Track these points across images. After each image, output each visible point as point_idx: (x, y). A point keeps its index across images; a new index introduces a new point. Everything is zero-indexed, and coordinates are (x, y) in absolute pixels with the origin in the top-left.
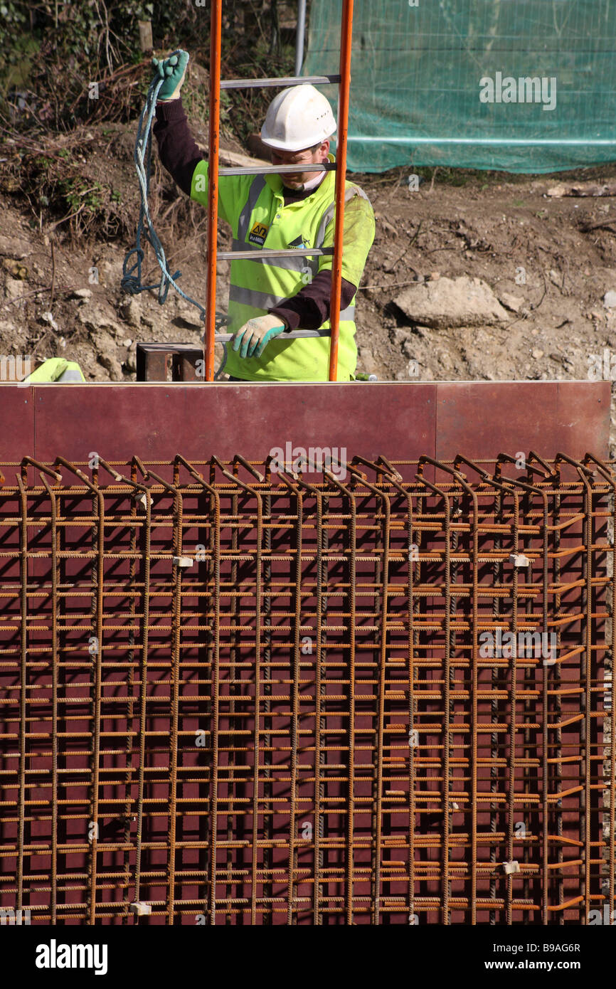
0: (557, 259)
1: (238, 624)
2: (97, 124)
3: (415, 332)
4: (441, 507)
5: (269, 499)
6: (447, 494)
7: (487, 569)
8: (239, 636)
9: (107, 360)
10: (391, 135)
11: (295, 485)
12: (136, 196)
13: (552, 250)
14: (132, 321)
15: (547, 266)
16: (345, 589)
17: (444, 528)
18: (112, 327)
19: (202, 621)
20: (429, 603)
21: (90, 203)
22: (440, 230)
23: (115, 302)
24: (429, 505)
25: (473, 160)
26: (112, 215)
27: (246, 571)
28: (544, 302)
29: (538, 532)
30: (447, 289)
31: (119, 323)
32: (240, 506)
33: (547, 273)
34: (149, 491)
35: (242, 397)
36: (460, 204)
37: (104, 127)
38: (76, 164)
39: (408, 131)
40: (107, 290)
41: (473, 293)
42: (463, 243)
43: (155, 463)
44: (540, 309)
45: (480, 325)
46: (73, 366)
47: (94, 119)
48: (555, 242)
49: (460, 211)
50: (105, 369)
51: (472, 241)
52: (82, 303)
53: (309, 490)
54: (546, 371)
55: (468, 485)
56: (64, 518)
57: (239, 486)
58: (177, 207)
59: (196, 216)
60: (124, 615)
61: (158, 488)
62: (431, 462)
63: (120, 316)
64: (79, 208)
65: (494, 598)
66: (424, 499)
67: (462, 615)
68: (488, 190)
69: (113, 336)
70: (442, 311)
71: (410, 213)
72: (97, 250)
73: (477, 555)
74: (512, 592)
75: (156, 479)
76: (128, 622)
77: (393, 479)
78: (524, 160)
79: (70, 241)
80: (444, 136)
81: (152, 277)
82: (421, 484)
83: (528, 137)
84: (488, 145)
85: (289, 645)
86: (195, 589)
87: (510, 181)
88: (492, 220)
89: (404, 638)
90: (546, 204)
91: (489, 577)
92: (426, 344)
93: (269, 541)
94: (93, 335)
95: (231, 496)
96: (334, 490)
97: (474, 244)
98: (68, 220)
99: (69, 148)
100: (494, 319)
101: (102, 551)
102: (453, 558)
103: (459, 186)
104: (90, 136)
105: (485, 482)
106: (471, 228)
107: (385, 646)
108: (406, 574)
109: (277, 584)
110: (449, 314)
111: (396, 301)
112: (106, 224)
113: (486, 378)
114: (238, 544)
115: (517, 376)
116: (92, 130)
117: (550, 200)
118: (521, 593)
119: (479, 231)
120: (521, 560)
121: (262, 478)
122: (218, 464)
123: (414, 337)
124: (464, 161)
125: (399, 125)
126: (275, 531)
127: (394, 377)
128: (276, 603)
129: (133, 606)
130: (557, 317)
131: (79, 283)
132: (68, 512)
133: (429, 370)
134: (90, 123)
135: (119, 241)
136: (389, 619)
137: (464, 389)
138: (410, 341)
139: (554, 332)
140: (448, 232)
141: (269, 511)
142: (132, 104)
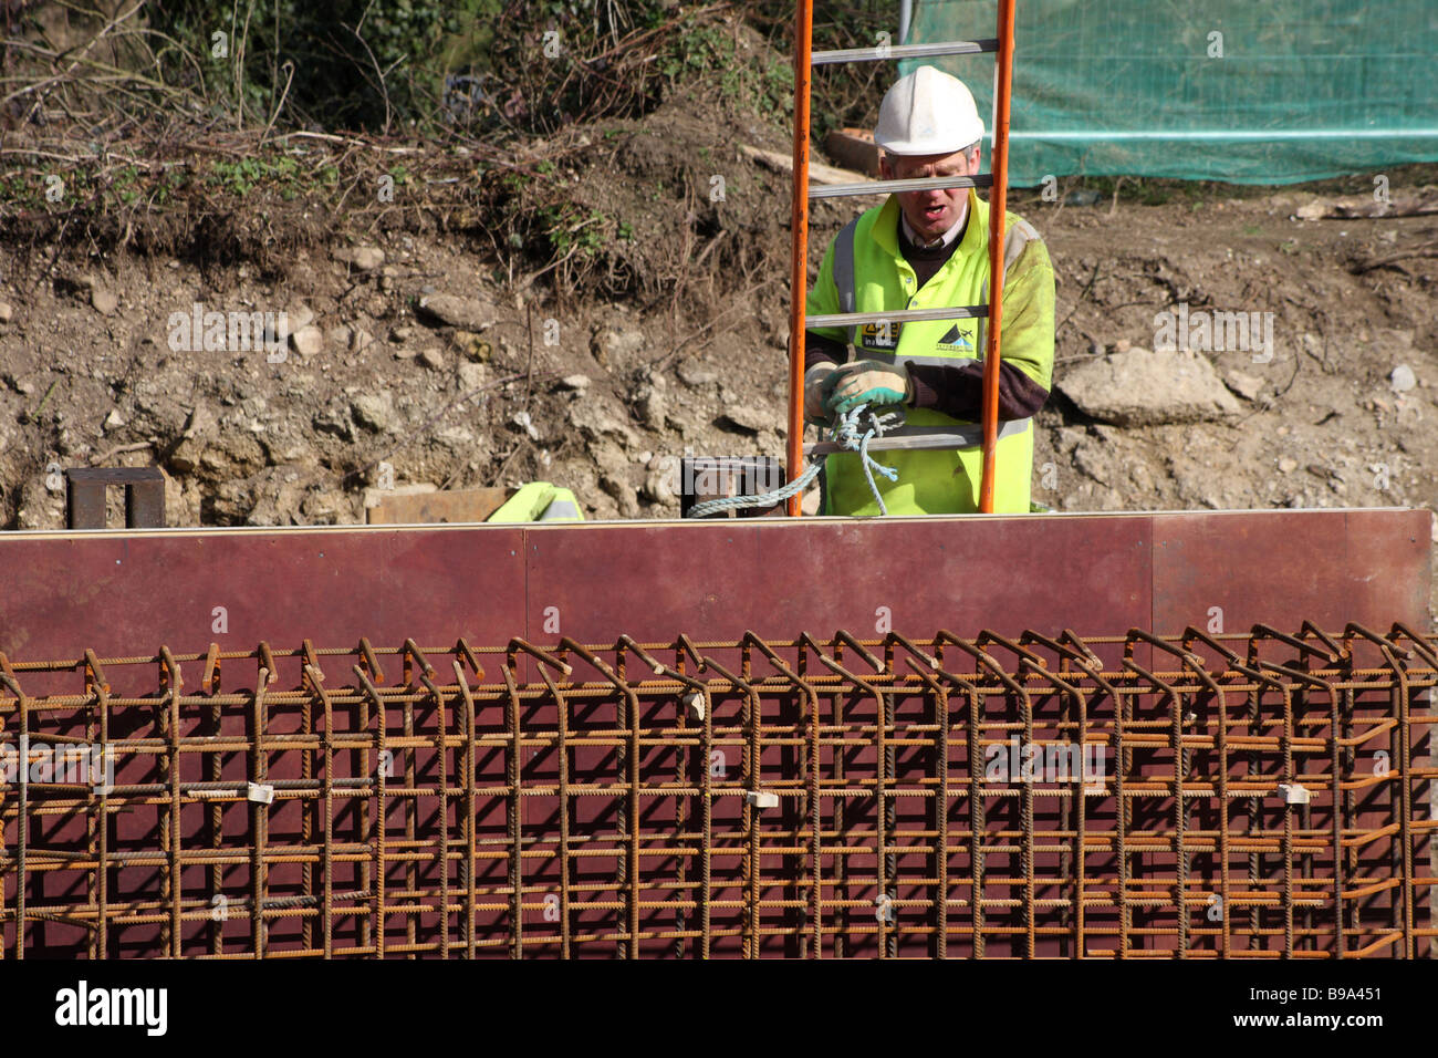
0: (1314, 317)
1: (845, 897)
2: (594, 122)
3: (1093, 433)
4: (1162, 710)
5: (891, 698)
6: (1175, 690)
7: (1239, 806)
8: (848, 917)
9: (614, 484)
10: (1049, 128)
11: (935, 677)
12: (656, 231)
13: (1307, 303)
14: (652, 423)
15: (1300, 328)
16: (1013, 841)
17: (1173, 743)
18: (620, 434)
19: (790, 893)
20: (1146, 862)
21: (586, 243)
22: (1129, 274)
23: (625, 395)
24: (1142, 706)
25: (1176, 166)
26: (620, 260)
27: (857, 812)
28: (1296, 383)
29: (1322, 749)
30: (1142, 366)
31: (631, 426)
32: (847, 709)
33: (1300, 338)
34: (708, 690)
35: (846, 541)
36: (1159, 233)
37: (605, 125)
38: (564, 184)
39: (1074, 123)
40: (612, 376)
41: (1183, 371)
42: (1165, 294)
43: (713, 644)
44: (1290, 396)
45: (1194, 422)
46: (564, 495)
47: (590, 114)
48: (1311, 289)
49: (1160, 244)
50: (611, 499)
51: (1180, 290)
52: (574, 397)
53: (956, 684)
54: (1302, 492)
55: (1207, 674)
56: (573, 733)
57: (846, 679)
58: (719, 246)
59: (750, 259)
60: (669, 885)
61: (720, 685)
62: (1146, 639)
63: (633, 416)
64: (568, 251)
65: (1251, 854)
66: (1136, 696)
67: (1200, 881)
68: (1203, 210)
69: (623, 447)
70: (1134, 399)
71: (1081, 249)
72: (597, 315)
73: (1226, 785)
74: (1283, 844)
75: (716, 669)
76: (674, 895)
77: (1088, 665)
78: (1257, 163)
79: (555, 302)
80: (1131, 128)
81: (681, 354)
82: (1130, 674)
83: (1263, 128)
84: (1199, 141)
85: (926, 929)
86: (778, 842)
87: (1237, 197)
88: (1212, 257)
89: (1115, 918)
90: (1296, 232)
91: (1242, 820)
92: (1111, 453)
93: (892, 766)
94: (591, 445)
95: (832, 696)
96: (993, 684)
97: (1182, 294)
98: (553, 271)
99: (553, 160)
100: (1217, 411)
101: (637, 782)
102: (1187, 791)
103: (1155, 204)
104: (585, 140)
105: (1233, 669)
106: (1177, 271)
107: (1082, 931)
108: (1114, 816)
109: (907, 833)
110: (1146, 405)
111: (1061, 385)
112: (611, 274)
113: (1207, 504)
114: (844, 769)
115: (1256, 500)
116: (589, 131)
117: (1301, 225)
118: (1296, 848)
119: (1191, 274)
120: (1297, 794)
121: (881, 667)
122: (811, 645)
123: (1091, 442)
124: (1162, 167)
125: (1060, 113)
126: (901, 750)
127: (1061, 505)
128: (904, 864)
129: (682, 870)
130: (1317, 407)
131: (571, 366)
132: (580, 724)
133: (1115, 493)
134: (583, 121)
135: (630, 300)
136: (1086, 887)
137: (1196, 524)
138: (1084, 447)
139: (1312, 431)
140: (1142, 277)
141: (891, 717)
142: (648, 90)
